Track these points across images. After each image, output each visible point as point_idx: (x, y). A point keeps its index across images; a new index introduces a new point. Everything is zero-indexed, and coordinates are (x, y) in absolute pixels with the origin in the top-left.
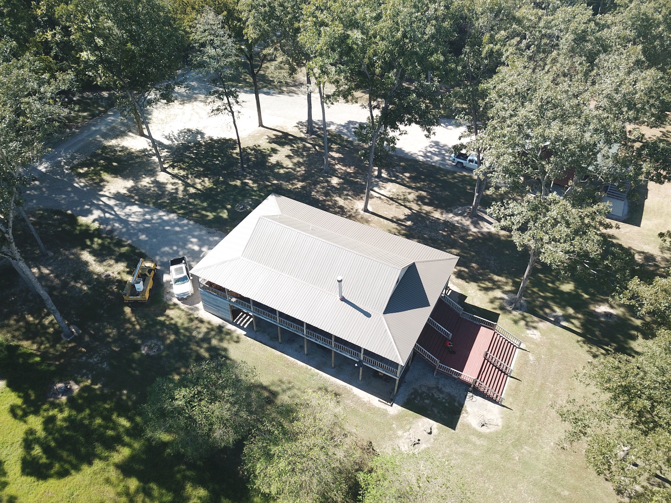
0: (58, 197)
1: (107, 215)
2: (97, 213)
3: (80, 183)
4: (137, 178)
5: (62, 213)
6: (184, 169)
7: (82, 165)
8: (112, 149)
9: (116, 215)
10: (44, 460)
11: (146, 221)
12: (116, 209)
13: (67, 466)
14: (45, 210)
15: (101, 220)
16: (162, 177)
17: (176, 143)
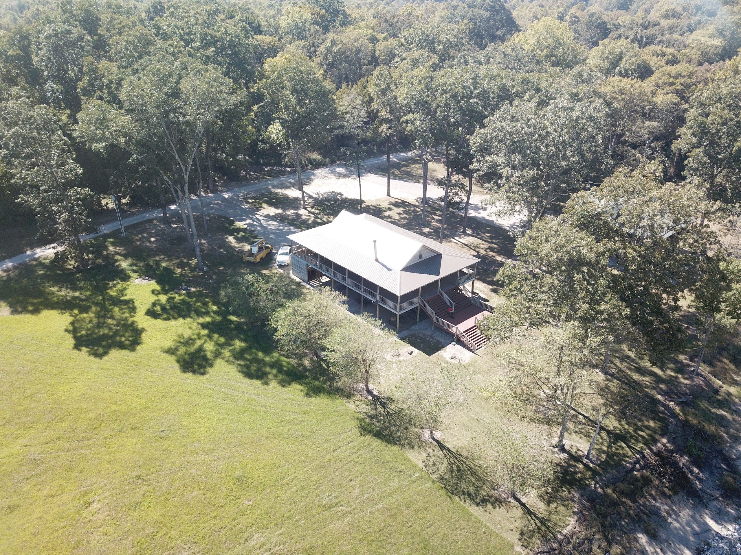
0: (229, 210)
1: (255, 223)
2: (248, 221)
3: (245, 206)
4: (284, 209)
5: (228, 219)
6: (319, 210)
7: (251, 199)
8: (277, 194)
9: (261, 224)
10: (160, 312)
11: (278, 229)
12: (262, 221)
13: (171, 317)
14: (217, 215)
15: (249, 225)
16: (302, 212)
17: (321, 197)
